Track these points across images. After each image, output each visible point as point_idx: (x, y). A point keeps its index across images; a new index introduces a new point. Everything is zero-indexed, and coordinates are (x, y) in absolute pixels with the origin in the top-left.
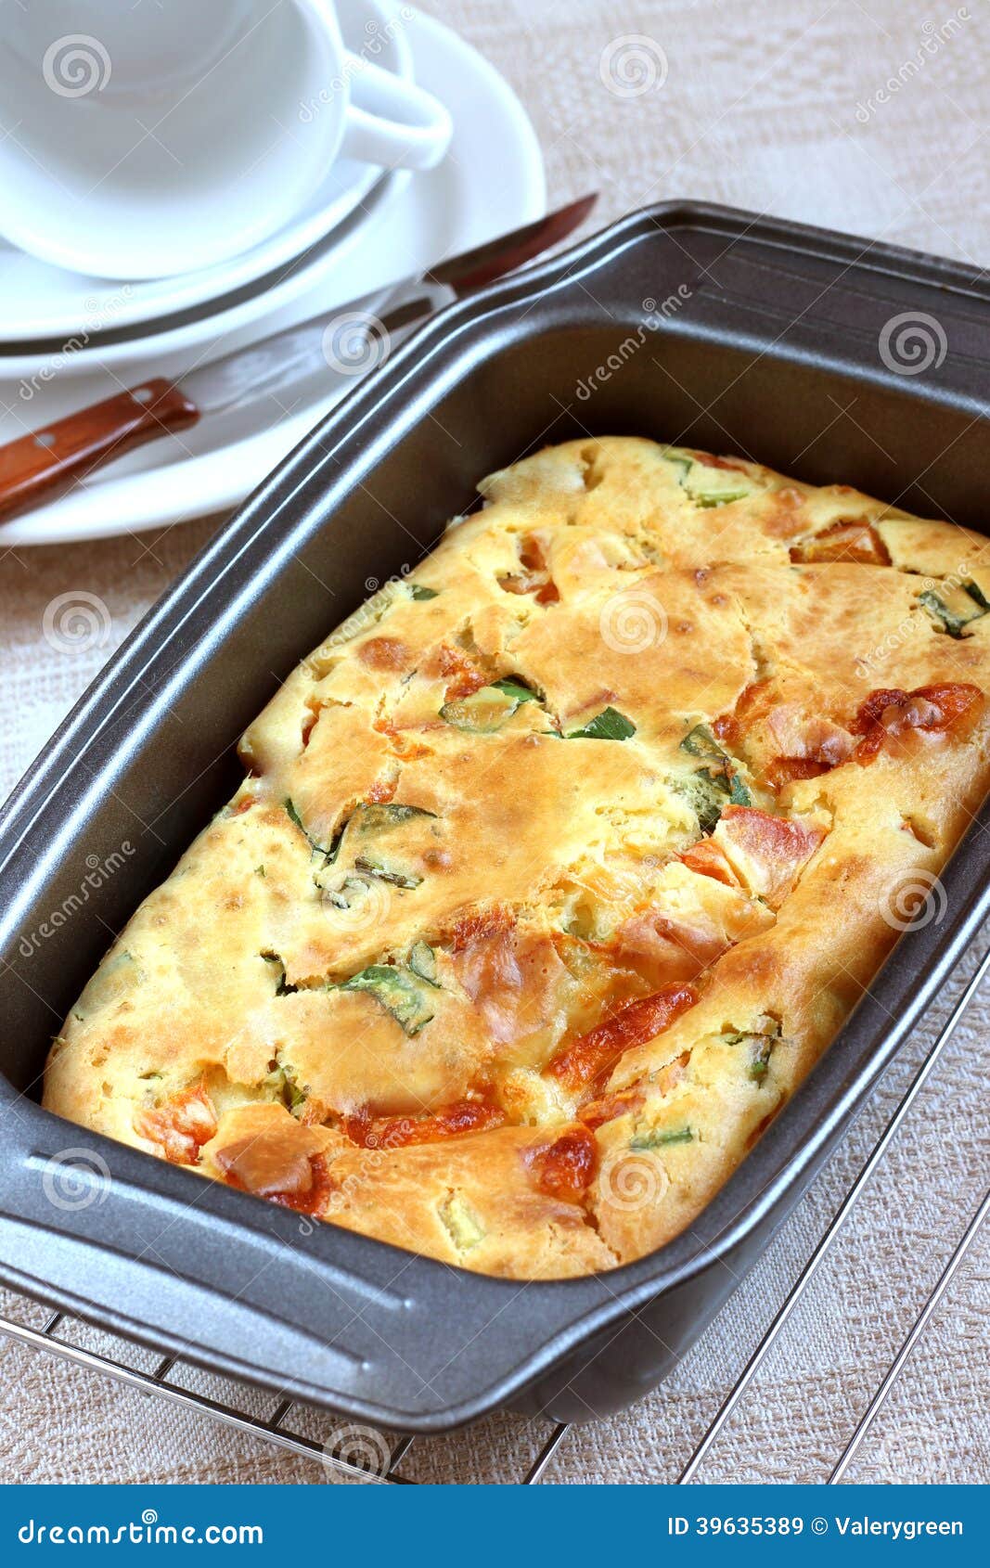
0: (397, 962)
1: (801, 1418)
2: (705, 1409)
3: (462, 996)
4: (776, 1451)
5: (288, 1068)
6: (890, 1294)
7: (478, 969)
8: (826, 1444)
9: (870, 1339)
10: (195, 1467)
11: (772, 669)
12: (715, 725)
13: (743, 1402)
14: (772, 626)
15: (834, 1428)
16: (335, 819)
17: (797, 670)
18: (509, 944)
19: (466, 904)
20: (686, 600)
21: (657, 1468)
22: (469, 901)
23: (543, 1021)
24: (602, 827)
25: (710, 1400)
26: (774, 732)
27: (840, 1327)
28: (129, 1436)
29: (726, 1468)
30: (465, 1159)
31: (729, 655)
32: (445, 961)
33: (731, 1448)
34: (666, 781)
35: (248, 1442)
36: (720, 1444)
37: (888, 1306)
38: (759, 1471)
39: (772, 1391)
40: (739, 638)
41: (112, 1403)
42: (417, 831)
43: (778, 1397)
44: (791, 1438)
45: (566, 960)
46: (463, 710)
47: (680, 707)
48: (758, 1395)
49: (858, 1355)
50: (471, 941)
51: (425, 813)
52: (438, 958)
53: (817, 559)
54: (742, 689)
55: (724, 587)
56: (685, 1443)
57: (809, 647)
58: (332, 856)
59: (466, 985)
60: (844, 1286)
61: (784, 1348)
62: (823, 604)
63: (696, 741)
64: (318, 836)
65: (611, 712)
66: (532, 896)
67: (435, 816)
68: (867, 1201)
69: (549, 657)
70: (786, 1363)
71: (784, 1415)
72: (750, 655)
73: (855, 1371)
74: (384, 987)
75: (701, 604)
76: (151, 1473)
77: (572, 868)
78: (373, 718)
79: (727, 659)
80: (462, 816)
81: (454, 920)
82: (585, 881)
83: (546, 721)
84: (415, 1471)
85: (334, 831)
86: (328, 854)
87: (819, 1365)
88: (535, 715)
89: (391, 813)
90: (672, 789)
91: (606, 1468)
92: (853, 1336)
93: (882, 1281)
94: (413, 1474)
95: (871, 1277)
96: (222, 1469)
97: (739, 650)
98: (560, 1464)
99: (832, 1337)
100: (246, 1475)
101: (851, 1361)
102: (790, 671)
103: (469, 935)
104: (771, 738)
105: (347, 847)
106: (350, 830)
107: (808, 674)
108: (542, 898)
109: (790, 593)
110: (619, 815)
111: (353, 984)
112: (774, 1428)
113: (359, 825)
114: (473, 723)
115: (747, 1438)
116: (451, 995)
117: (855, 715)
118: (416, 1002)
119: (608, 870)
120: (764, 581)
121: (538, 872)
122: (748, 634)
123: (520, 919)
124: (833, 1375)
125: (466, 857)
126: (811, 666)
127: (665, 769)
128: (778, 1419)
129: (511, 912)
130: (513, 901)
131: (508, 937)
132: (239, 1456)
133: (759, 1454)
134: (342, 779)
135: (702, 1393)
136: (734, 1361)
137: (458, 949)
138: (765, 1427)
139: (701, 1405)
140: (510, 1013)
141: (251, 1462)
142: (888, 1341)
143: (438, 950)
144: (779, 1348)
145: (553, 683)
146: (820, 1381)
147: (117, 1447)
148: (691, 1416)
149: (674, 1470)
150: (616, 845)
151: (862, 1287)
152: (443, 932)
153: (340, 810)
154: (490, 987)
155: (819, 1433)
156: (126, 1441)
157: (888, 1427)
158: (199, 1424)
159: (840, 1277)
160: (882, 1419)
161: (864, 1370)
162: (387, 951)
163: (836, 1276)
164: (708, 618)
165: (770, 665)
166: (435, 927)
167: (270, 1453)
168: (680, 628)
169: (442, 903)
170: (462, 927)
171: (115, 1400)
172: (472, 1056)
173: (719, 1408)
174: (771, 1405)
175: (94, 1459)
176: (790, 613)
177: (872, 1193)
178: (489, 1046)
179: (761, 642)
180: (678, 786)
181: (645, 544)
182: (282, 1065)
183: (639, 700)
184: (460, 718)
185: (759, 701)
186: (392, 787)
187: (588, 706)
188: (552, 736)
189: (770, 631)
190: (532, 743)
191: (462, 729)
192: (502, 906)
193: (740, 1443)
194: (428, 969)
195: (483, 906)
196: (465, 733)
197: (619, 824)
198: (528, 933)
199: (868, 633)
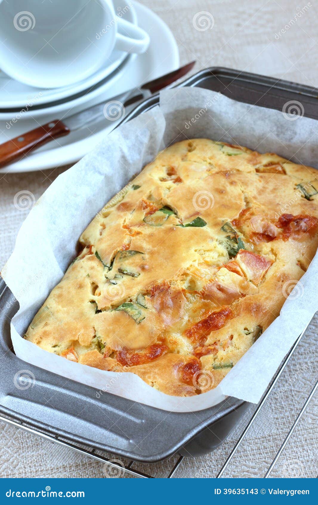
0: (133, 301)
1: (260, 450)
2: (229, 447)
3: (154, 310)
4: (252, 460)
5: (99, 337)
6: (288, 410)
7: (159, 302)
8: (268, 458)
9: (282, 424)
10: (68, 465)
11: (251, 205)
12: (232, 222)
13: (241, 445)
14: (251, 191)
15: (270, 453)
16: (111, 257)
17: (259, 205)
18: (168, 293)
19: (154, 281)
20: (223, 183)
21: (214, 465)
22: (155, 280)
23: (180, 317)
24: (197, 256)
25: (231, 444)
26: (253, 225)
27: (272, 421)
28: (47, 456)
29: (236, 465)
30: (156, 370)
31: (237, 200)
32: (148, 300)
33: (238, 459)
34: (217, 240)
35: (84, 457)
36: (234, 458)
37: (287, 414)
38: (246, 466)
39: (250, 441)
40: (240, 195)
41: (42, 445)
42: (137, 258)
43: (252, 443)
44: (256, 456)
45: (187, 298)
46: (151, 219)
47: (221, 217)
48: (246, 442)
49: (278, 429)
50: (156, 293)
51: (140, 253)
52: (146, 299)
53: (264, 172)
54: (241, 211)
55: (235, 179)
56: (223, 457)
57: (263, 198)
58: (111, 268)
59: (155, 307)
60: (273, 408)
61: (254, 427)
62: (266, 186)
63: (226, 227)
64: (106, 262)
65: (199, 218)
66: (175, 278)
67: (143, 254)
68: (280, 381)
69: (179, 200)
70: (255, 432)
71: (254, 448)
72: (243, 201)
73: (277, 435)
74: (129, 309)
75: (228, 184)
76: (54, 468)
77: (188, 269)
78: (122, 225)
79: (236, 201)
80: (152, 253)
81: (151, 286)
82: (192, 272)
83: (177, 221)
84: (138, 466)
85: (111, 260)
86: (109, 268)
87: (265, 432)
88: (174, 219)
89: (129, 253)
90: (219, 243)
91: (198, 465)
92: (276, 423)
93: (285, 406)
94: (137, 467)
95: (282, 405)
96: (76, 466)
97: (240, 199)
98: (183, 464)
99: (269, 424)
100: (84, 468)
101: (275, 431)
102: (257, 206)
103: (156, 291)
104: (252, 226)
105: (115, 265)
106: (116, 259)
107: (263, 207)
108: (179, 278)
109: (256, 182)
110: (202, 252)
111: (119, 309)
112: (251, 453)
113: (119, 257)
114: (154, 223)
115: (243, 456)
116: (151, 310)
117: (278, 220)
118: (140, 313)
119: (199, 268)
120: (247, 177)
121: (177, 270)
122: (242, 194)
123: (172, 285)
124: (270, 436)
125: (154, 266)
126: (264, 204)
127: (216, 237)
128: (252, 450)
129: (169, 283)
130: (169, 280)
131: (168, 291)
132: (82, 462)
133: (247, 461)
134: (113, 244)
135: (228, 441)
136: (239, 431)
137: (152, 296)
138: (248, 452)
139: (228, 445)
140: (169, 315)
141: (86, 463)
142: (287, 425)
143: (146, 296)
144: (253, 427)
145: (181, 208)
146: (266, 438)
147: (43, 459)
148: (225, 449)
149: (219, 466)
150: (202, 261)
151: (279, 408)
152: (147, 291)
153: (113, 254)
154: (163, 307)
155: (265, 454)
156: (46, 457)
157: (287, 452)
158: (69, 452)
159: (272, 405)
160: (285, 450)
161: (279, 434)
162: (129, 297)
163: (271, 404)
164: (230, 188)
165: (250, 204)
166: (145, 289)
167: (92, 461)
168: (221, 192)
169: (146, 281)
170: (153, 288)
171: (43, 444)
172: (158, 329)
173: (234, 446)
174: (250, 445)
175: (36, 463)
176: (256, 188)
177: (282, 378)
178: (163, 326)
179: (247, 196)
180: (221, 242)
181: (210, 163)
182: (97, 336)
183: (208, 215)
184: (150, 221)
185: (247, 214)
186: (129, 245)
187: (191, 216)
188: (180, 227)
189: (250, 193)
190: (173, 229)
191: (151, 225)
192: (166, 282)
193: (240, 457)
194: (143, 303)
195: (160, 282)
196: (152, 226)
197: (202, 254)
198: (174, 290)
199: (281, 195)
